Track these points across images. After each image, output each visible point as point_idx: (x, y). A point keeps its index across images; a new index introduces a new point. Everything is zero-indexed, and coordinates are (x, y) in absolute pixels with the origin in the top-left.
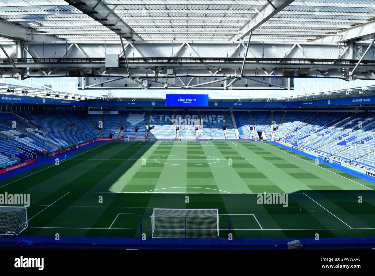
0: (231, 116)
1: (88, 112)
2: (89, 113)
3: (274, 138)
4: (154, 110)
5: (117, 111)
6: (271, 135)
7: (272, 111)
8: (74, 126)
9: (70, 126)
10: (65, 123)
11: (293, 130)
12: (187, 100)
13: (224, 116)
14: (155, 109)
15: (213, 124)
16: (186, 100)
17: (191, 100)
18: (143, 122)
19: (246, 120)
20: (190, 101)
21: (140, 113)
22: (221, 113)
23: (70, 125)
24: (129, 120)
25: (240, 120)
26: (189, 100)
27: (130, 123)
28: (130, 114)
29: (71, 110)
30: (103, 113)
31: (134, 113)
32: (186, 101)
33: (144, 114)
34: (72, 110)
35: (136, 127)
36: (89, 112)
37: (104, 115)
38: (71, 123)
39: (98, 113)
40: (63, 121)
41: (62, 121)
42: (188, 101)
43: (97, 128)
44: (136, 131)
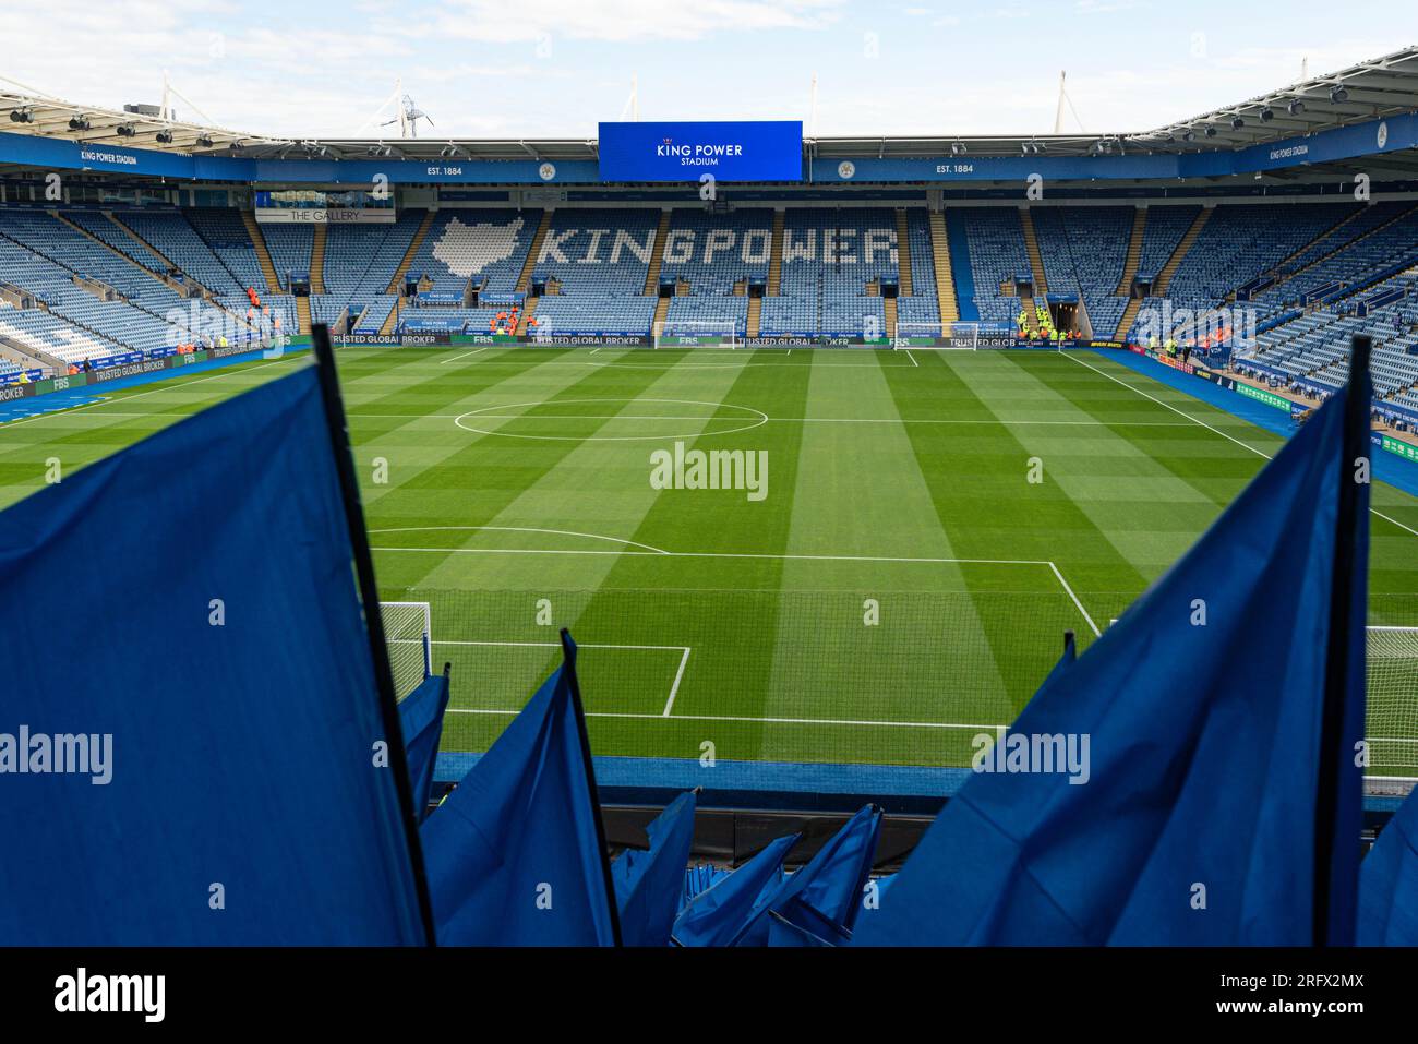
0: (928, 232)
1: (252, 214)
2: (259, 219)
3: (1127, 336)
4: (565, 205)
5: (393, 212)
6: (1119, 318)
7: (1143, 204)
8: (174, 275)
9: (155, 277)
10: (131, 263)
11: (1232, 292)
12: (699, 149)
13: (895, 229)
14: (569, 199)
15: (838, 268)
16: (693, 150)
17: (719, 150)
18: (511, 259)
19: (1004, 249)
20: (713, 156)
21: (501, 218)
22: (885, 218)
23: (158, 272)
24: (441, 251)
25: (971, 248)
26: (708, 150)
27: (446, 267)
28: (454, 227)
29: (171, 204)
30: (326, 220)
31: (470, 218)
32: (693, 156)
33: (519, 224)
34: (177, 202)
35: (474, 282)
36: (257, 211)
37: (331, 228)
38: (165, 263)
39: (301, 220)
40: (127, 255)
41: (121, 252)
42: (701, 155)
43: (287, 289)
44: (474, 301)
